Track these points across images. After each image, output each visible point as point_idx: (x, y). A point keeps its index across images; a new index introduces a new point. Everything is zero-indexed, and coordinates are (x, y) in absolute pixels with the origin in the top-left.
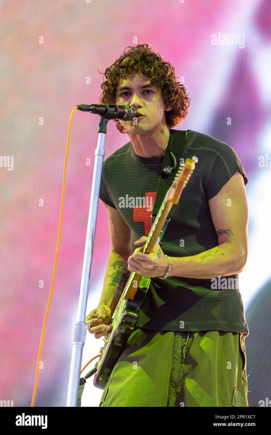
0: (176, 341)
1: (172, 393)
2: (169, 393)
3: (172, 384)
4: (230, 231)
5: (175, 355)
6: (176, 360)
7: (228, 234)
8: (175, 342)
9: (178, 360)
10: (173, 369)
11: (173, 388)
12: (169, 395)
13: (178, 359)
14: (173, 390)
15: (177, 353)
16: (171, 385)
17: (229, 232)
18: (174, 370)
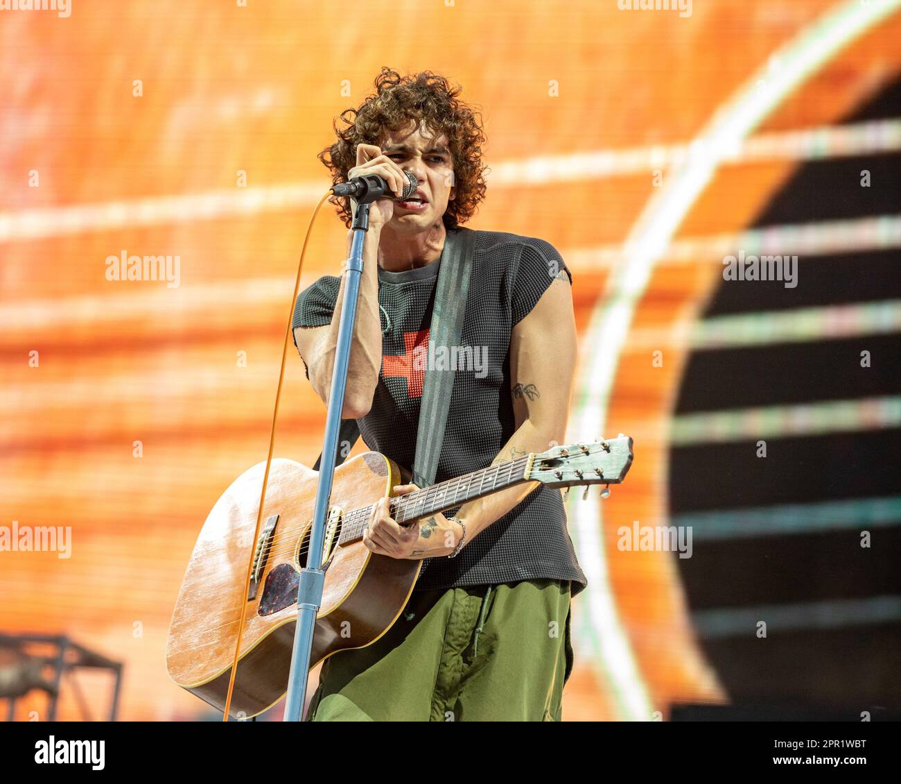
0: (455, 613)
1: (437, 707)
2: (433, 708)
3: (438, 691)
4: (535, 387)
5: (450, 638)
6: (450, 648)
7: (530, 394)
8: (453, 615)
9: (453, 647)
10: (443, 664)
11: (441, 700)
12: (432, 712)
13: (455, 646)
14: (439, 702)
15: (453, 635)
16: (438, 693)
17: (533, 390)
18: (445, 665)
